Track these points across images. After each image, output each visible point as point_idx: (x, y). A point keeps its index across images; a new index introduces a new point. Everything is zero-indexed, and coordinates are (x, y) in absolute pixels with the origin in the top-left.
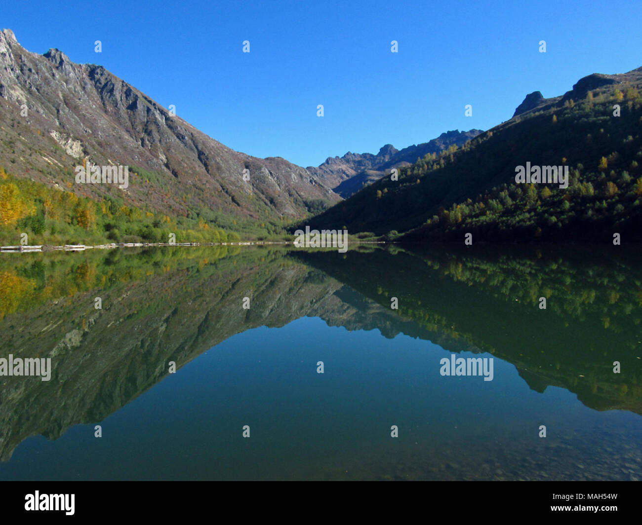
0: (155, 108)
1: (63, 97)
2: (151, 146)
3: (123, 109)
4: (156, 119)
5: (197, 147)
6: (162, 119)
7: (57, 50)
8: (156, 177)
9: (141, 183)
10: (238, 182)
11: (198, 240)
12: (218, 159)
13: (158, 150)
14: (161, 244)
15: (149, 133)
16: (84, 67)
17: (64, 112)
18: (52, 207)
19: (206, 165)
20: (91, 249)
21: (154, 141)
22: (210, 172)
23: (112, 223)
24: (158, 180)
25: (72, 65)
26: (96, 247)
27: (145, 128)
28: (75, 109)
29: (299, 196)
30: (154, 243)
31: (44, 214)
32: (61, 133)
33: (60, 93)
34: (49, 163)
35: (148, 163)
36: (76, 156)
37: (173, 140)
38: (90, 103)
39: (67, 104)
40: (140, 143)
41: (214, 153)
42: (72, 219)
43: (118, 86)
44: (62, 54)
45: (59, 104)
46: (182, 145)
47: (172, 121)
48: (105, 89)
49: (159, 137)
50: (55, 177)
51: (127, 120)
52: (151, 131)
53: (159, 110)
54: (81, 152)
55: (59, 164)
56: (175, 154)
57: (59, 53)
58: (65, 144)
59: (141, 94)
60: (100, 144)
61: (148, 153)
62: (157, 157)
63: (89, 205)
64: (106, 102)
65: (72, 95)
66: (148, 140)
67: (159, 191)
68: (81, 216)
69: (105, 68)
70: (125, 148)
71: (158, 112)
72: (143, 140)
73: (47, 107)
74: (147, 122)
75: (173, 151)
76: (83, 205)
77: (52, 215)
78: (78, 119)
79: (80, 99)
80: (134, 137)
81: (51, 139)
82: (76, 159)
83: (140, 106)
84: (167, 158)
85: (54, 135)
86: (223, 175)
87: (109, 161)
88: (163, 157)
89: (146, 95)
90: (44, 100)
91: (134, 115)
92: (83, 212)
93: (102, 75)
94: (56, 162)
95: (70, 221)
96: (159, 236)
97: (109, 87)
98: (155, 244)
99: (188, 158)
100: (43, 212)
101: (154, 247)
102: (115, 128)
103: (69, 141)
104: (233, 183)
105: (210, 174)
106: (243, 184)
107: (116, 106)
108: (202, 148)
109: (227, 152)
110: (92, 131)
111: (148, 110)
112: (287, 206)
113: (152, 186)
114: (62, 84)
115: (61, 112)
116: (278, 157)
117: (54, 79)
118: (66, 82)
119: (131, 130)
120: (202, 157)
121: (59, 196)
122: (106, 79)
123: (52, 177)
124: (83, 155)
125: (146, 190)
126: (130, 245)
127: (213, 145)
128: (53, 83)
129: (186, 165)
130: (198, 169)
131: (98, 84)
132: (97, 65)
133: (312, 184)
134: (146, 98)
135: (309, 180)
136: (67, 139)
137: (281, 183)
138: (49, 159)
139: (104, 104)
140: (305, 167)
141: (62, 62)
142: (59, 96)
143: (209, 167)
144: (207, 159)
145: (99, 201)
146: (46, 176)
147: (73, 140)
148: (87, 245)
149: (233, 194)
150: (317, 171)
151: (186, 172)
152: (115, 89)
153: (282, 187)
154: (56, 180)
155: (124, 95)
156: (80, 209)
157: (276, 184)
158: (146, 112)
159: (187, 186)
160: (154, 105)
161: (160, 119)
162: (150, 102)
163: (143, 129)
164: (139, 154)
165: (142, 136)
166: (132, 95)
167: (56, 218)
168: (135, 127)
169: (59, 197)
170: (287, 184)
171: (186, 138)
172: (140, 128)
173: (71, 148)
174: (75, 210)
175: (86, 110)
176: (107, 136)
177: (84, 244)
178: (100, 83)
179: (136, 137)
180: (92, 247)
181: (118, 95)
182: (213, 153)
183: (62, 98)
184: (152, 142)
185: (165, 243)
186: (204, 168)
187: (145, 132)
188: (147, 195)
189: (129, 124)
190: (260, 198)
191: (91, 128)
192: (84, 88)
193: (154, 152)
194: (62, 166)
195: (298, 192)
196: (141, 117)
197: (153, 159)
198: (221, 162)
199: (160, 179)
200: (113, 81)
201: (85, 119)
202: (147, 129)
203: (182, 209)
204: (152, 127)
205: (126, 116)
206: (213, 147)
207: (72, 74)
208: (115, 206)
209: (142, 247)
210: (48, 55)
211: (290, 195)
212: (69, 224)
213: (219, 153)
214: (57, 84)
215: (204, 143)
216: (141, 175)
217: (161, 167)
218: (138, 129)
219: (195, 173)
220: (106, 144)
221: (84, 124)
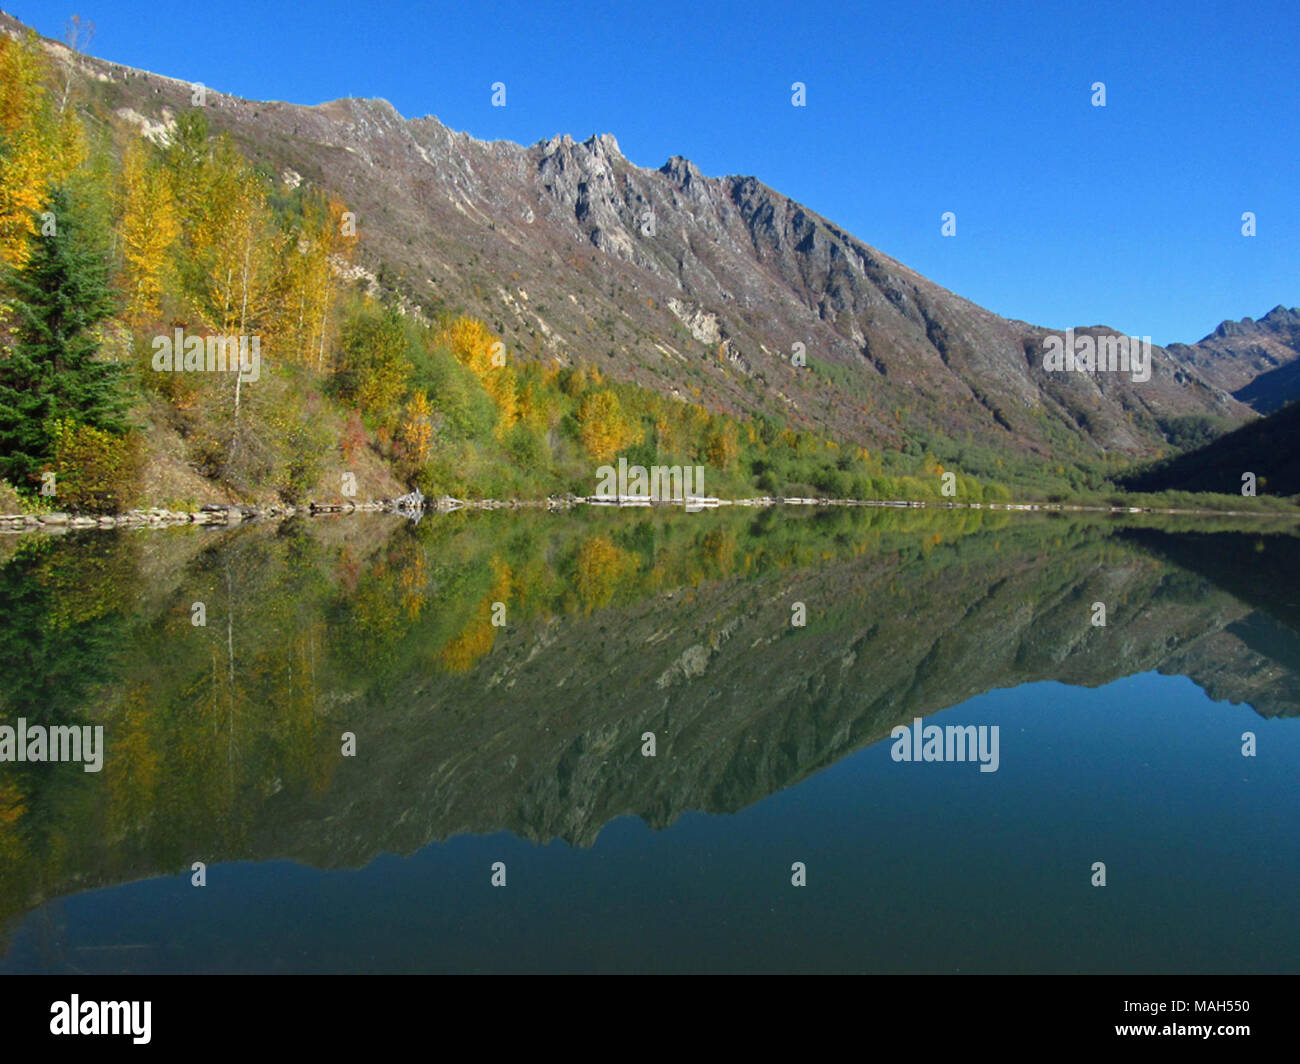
0: (847, 244)
1: (690, 238)
2: (837, 317)
3: (788, 251)
4: (847, 264)
5: (925, 314)
6: (859, 263)
7: (681, 158)
8: (844, 375)
9: (818, 386)
10: (1008, 380)
11: (922, 496)
12: (968, 336)
13: (849, 323)
14: (851, 502)
15: (834, 292)
16: (723, 182)
17: (690, 265)
18: (668, 430)
19: (942, 349)
20: (728, 506)
21: (843, 307)
22: (950, 362)
23: (765, 459)
24: (848, 380)
25: (704, 182)
26: (738, 502)
27: (828, 282)
28: (708, 258)
29: (1148, 408)
30: (839, 498)
31: (656, 442)
32: (684, 302)
33: (684, 232)
34: (665, 355)
35: (830, 349)
36: (707, 341)
37: (878, 303)
38: (732, 245)
39: (693, 249)
40: (817, 312)
41: (960, 323)
42: (699, 451)
43: (781, 209)
44: (689, 165)
45: (683, 252)
46: (895, 312)
47: (877, 266)
48: (759, 217)
49: (853, 299)
50: (673, 379)
51: (795, 271)
52: (838, 289)
53: (853, 246)
54: (716, 333)
55: (680, 356)
56: (883, 330)
57: (683, 162)
58: (691, 321)
59: (822, 220)
60: (748, 318)
61: (831, 330)
62: (848, 337)
63: (727, 428)
64: (760, 242)
65: (703, 235)
66: (832, 305)
67: (851, 402)
68: (713, 447)
69: (758, 179)
70: (790, 323)
71: (852, 250)
72: (822, 306)
73: (663, 259)
74: (832, 271)
75: (879, 324)
76: (717, 427)
77: (667, 444)
78: (713, 276)
79: (716, 240)
80: (807, 301)
81: (669, 313)
82: (706, 346)
83: (819, 243)
84: (866, 339)
85: (674, 305)
86: (977, 368)
87: (763, 347)
88: (858, 336)
89: (829, 220)
90: (659, 247)
91: (808, 259)
92: (716, 440)
93: (752, 192)
94: (675, 351)
95: (695, 455)
96: (848, 488)
97: (765, 213)
98: (841, 502)
99: (907, 336)
100: (654, 440)
101: (839, 506)
102: (774, 287)
103: (697, 317)
104: (996, 384)
105: (950, 367)
106: (1018, 384)
107: (776, 247)
108: (936, 316)
109: (986, 321)
110: (734, 295)
111: (834, 249)
112: (1117, 430)
113: (836, 392)
114: (688, 217)
115: (685, 266)
116: (1100, 327)
117: (675, 208)
118: (695, 212)
119: (802, 289)
120: (935, 332)
121: (680, 410)
122: (761, 199)
123: (668, 378)
124: (719, 338)
125: (824, 400)
126: (796, 501)
127: (957, 308)
128: (673, 217)
129: (902, 351)
130: (925, 357)
131: (747, 210)
132: (744, 176)
133: (1180, 381)
134: (829, 227)
135: (1173, 373)
136: (693, 312)
137: (1106, 381)
138: (667, 349)
139: (755, 245)
140: (1164, 345)
141: (688, 176)
142: (681, 238)
143: (949, 353)
144: (946, 336)
145: (743, 420)
146: (659, 377)
147: (704, 313)
148: (721, 499)
149: (998, 405)
150: (1193, 352)
151: (903, 364)
152: (775, 215)
153: (1108, 389)
154: (675, 384)
155: (791, 226)
156: (713, 434)
157: (1094, 385)
158: (829, 253)
159: (904, 391)
160: (845, 237)
161: (854, 264)
162: (837, 233)
163: (824, 285)
164: (816, 333)
165: (822, 298)
166: (805, 222)
167: (674, 448)
168: (809, 282)
169: (678, 413)
170: (1119, 383)
171: (904, 296)
172: (817, 284)
173: (700, 327)
174: (704, 437)
175: (726, 258)
176: (759, 302)
177: (717, 497)
178: (750, 208)
179: (810, 300)
180: (729, 503)
181: (779, 225)
182: (957, 325)
183: (687, 240)
184: (840, 308)
185: (858, 499)
186: (939, 355)
187: (827, 291)
188: (827, 409)
189: (798, 277)
190: (1056, 413)
191: (733, 290)
192: (723, 220)
193: (842, 328)
194: (686, 360)
195: (1147, 402)
196: (820, 264)
197: (840, 341)
198: (974, 341)
199: (852, 378)
200: (772, 201)
201: (723, 275)
202: (830, 285)
203: (892, 436)
204: (841, 281)
205: (793, 263)
206: (957, 312)
207: (703, 198)
208: (770, 429)
209: (815, 506)
210: (666, 169)
211: (1126, 407)
212: (694, 460)
213: (970, 324)
214: (680, 217)
215: (939, 306)
216: (818, 372)
217: (854, 355)
218: (814, 287)
219: (920, 366)
220: (759, 318)
221: (721, 283)
